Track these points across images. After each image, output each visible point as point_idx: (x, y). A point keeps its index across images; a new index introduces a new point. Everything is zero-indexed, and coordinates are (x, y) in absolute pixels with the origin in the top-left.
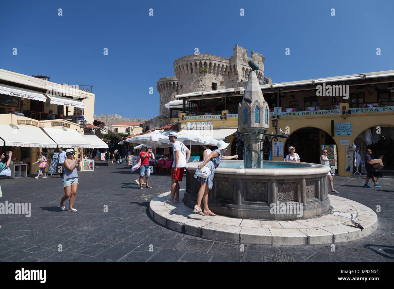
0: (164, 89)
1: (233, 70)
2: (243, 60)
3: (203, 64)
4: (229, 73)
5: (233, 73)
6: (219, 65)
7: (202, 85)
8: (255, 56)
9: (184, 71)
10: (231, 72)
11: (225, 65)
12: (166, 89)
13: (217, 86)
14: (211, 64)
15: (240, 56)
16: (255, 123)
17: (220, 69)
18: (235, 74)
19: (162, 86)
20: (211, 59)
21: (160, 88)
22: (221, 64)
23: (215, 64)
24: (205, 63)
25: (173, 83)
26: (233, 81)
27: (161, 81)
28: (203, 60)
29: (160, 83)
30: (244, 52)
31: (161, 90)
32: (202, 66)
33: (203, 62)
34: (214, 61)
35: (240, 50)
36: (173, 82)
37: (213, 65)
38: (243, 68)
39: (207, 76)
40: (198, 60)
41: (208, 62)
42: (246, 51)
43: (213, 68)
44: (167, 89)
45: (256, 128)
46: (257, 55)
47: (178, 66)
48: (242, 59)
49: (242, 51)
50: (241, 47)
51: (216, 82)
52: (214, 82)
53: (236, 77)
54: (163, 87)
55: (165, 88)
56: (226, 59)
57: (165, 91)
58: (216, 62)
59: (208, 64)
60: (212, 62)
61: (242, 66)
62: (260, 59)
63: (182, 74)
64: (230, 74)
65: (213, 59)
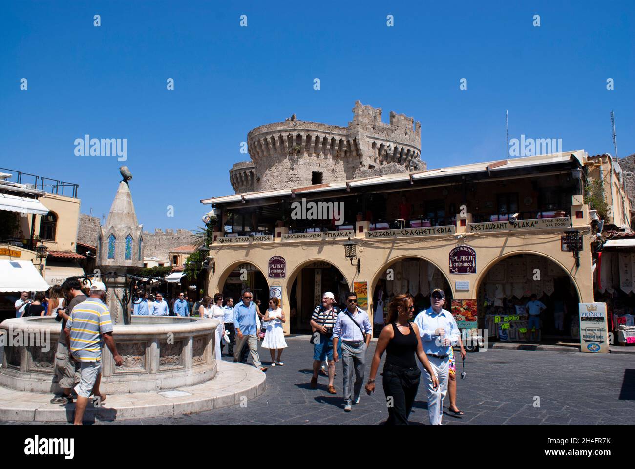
0: (241, 184)
1: (353, 148)
2: (373, 128)
3: (295, 137)
4: (346, 152)
5: (354, 154)
6: (325, 139)
7: (292, 176)
8: (398, 121)
9: (263, 151)
10: (351, 152)
11: (337, 138)
12: (245, 183)
13: (323, 178)
14: (309, 137)
15: (367, 121)
16: (109, 259)
17: (328, 147)
18: (357, 155)
19: (237, 178)
20: (310, 129)
21: (235, 181)
22: (329, 138)
23: (317, 138)
24: (299, 137)
25: (244, 173)
26: (354, 167)
27: (236, 168)
28: (295, 130)
29: (234, 173)
30: (374, 115)
31: (237, 185)
32: (293, 142)
33: (295, 134)
34: (315, 133)
35: (366, 111)
36: (250, 170)
37: (314, 139)
38: (374, 144)
39: (305, 159)
40: (286, 131)
41: (304, 135)
42: (378, 111)
43: (313, 144)
44: (247, 183)
45: (109, 266)
46: (402, 118)
47: (252, 143)
48: (370, 126)
49: (371, 113)
50: (368, 105)
51: (320, 171)
52: (317, 169)
53: (358, 160)
54: (239, 180)
55: (242, 182)
56: (339, 129)
57: (243, 187)
58: (319, 134)
59: (304, 137)
60: (311, 134)
61: (372, 141)
62: (408, 126)
63: (259, 157)
64: (348, 155)
65: (313, 128)
